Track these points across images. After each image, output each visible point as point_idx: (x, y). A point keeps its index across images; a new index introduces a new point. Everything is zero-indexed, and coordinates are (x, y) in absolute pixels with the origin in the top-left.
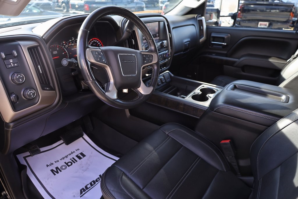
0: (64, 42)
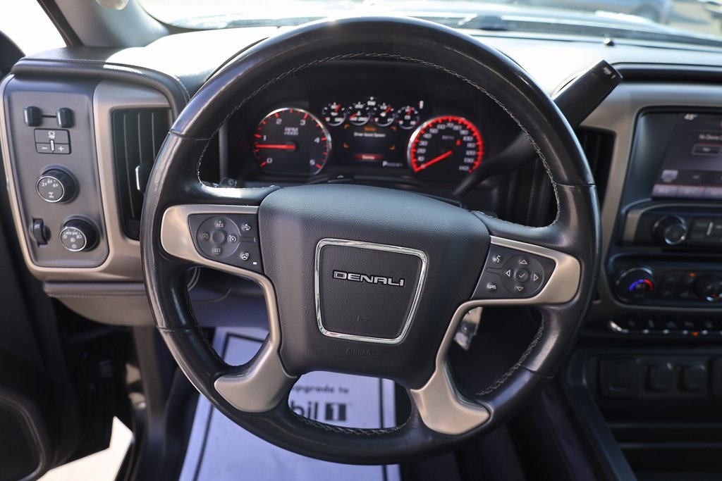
0: (333, 107)
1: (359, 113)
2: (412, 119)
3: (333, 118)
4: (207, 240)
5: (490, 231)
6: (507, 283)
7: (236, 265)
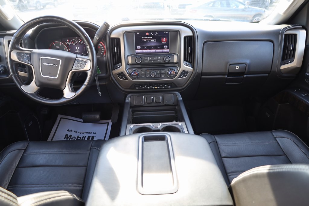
0: (67, 41)
1: (74, 42)
3: (68, 43)
4: (20, 57)
5: (77, 57)
6: (78, 66)
7: (26, 62)
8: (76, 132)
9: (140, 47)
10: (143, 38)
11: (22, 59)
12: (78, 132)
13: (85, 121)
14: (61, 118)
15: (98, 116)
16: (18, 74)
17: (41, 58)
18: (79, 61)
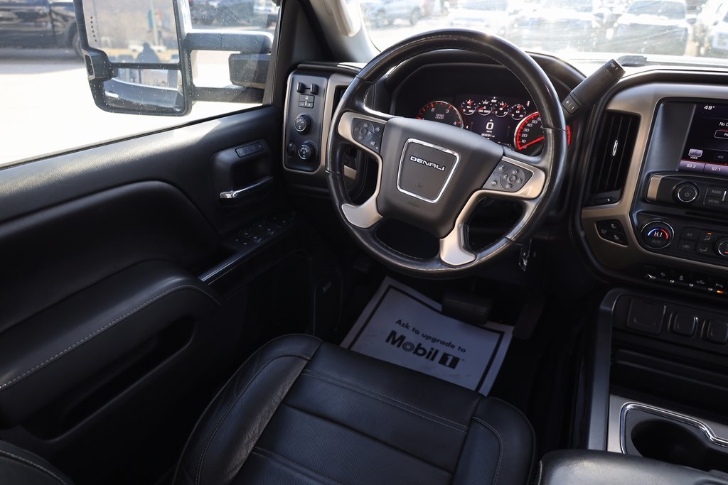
0: (468, 102)
1: (485, 108)
2: (521, 113)
3: (467, 110)
4: (358, 131)
5: (504, 155)
6: (503, 182)
7: (368, 147)
8: (417, 332)
9: (701, 152)
10: (722, 124)
11: (360, 138)
12: (421, 334)
13: (447, 312)
14: (390, 287)
15: (483, 310)
16: (342, 170)
17: (410, 140)
18: (508, 167)
